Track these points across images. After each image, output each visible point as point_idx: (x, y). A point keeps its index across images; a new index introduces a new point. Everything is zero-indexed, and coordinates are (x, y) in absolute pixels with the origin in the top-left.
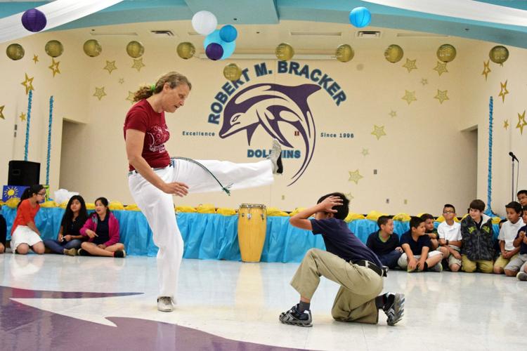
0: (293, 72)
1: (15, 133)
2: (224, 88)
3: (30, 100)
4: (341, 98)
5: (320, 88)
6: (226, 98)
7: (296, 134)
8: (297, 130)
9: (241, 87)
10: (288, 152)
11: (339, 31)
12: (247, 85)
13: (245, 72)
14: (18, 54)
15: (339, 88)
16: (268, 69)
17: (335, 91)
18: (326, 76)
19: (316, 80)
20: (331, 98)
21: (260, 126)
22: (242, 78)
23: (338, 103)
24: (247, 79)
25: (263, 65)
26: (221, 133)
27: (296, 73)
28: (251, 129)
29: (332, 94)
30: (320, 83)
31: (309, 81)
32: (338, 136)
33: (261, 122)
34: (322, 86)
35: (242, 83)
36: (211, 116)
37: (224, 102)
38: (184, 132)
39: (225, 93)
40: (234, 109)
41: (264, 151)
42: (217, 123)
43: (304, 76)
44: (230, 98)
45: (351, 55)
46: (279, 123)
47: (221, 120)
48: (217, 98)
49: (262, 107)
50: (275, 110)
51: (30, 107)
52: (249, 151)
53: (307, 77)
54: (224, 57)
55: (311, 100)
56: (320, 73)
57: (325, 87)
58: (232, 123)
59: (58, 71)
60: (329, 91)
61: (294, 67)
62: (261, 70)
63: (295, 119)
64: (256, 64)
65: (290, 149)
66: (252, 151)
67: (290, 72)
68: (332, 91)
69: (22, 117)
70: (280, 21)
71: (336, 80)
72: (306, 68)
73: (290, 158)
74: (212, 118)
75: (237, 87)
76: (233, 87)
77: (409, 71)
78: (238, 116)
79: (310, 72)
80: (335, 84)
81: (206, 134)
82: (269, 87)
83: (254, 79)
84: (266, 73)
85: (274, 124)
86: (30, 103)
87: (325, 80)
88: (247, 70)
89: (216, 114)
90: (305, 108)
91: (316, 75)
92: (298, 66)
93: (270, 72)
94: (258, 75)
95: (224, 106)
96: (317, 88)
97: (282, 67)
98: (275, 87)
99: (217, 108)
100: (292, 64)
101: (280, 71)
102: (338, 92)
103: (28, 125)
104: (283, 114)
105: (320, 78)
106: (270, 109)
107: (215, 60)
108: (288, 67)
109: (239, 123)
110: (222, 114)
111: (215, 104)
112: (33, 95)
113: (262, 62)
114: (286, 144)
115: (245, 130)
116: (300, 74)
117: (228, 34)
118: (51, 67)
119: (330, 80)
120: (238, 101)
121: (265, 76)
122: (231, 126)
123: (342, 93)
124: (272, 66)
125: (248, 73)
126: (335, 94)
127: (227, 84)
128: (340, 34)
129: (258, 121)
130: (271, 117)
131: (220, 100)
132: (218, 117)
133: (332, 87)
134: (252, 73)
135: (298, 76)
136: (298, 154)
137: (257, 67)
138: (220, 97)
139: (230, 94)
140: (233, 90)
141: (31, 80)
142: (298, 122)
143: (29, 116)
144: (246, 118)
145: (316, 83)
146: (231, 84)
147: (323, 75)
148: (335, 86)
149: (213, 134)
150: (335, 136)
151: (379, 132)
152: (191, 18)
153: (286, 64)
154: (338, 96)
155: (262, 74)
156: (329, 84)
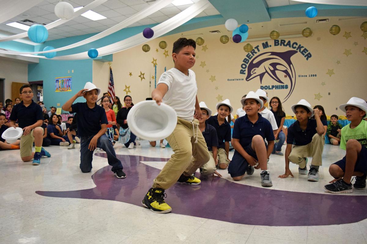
0: (282, 45)
1: (150, 85)
2: (247, 56)
3: (156, 69)
4: (309, 56)
5: (297, 52)
6: (249, 61)
7: (285, 76)
8: (286, 74)
9: (256, 55)
10: (282, 86)
11: (306, 21)
12: (258, 53)
13: (257, 47)
14: (147, 49)
15: (307, 51)
16: (269, 45)
17: (305, 53)
18: (300, 45)
19: (295, 48)
20: (303, 56)
21: (266, 74)
22: (256, 50)
23: (307, 59)
24: (259, 50)
25: (267, 43)
26: (246, 79)
27: (284, 45)
28: (262, 76)
29: (303, 54)
30: (297, 49)
31: (291, 49)
32: (308, 76)
33: (267, 72)
34: (298, 51)
35: (256, 53)
36: (241, 70)
37: (247, 63)
38: (228, 80)
39: (247, 58)
40: (252, 66)
41: (269, 86)
42: (245, 74)
43: (288, 46)
44: (250, 61)
45: (311, 33)
46: (276, 71)
47: (246, 72)
48: (244, 61)
49: (267, 64)
50: (274, 65)
51: (156, 73)
52: (261, 87)
53: (290, 47)
54: (242, 41)
55: (292, 59)
56: (296, 44)
57: (300, 51)
58: (252, 73)
59: (168, 55)
60: (302, 53)
61: (283, 42)
62: (265, 45)
63: (284, 69)
64: (263, 42)
65: (282, 84)
66: (263, 87)
67: (281, 45)
68: (304, 53)
69: (153, 78)
70: (272, 19)
71: (305, 47)
72: (289, 42)
73: (283, 89)
74: (242, 72)
75: (254, 55)
76: (252, 55)
77: (347, 38)
78: (255, 70)
79: (291, 44)
80: (305, 49)
81: (239, 79)
82: (270, 54)
83: (262, 50)
84: (268, 47)
85: (273, 72)
86: (156, 71)
87: (300, 47)
88: (258, 46)
89: (244, 70)
90: (289, 63)
91: (295, 45)
92: (285, 41)
93: (270, 46)
94: (264, 48)
95: (247, 65)
96: (296, 52)
97: (276, 43)
98: (273, 53)
99: (244, 66)
100: (282, 41)
101: (275, 45)
102: (307, 53)
103: (155, 81)
104: (278, 67)
105: (297, 46)
106: (271, 65)
107: (238, 43)
108: (280, 42)
109: (255, 73)
110: (247, 69)
111: (243, 64)
112: (157, 67)
113: (266, 41)
114: (280, 82)
115: (259, 76)
116: (286, 46)
117: (243, 29)
118: (164, 54)
119: (303, 47)
120: (255, 62)
121: (267, 48)
122: (251, 75)
123: (309, 53)
124: (271, 43)
125: (259, 48)
126: (306, 54)
127: (249, 54)
128: (306, 23)
129: (265, 71)
130: (272, 69)
131: (245, 62)
132: (245, 71)
133: (304, 51)
134: (261, 47)
135: (285, 47)
136: (287, 87)
137: (263, 44)
138: (245, 61)
139: (250, 59)
140: (252, 57)
141: (156, 60)
142: (286, 70)
143: (156, 77)
144: (259, 70)
145: (295, 49)
146: (250, 54)
147: (298, 45)
148: (306, 50)
149: (243, 79)
150: (306, 76)
151: (331, 73)
152: (224, 23)
153: (278, 41)
154: (307, 55)
155: (266, 47)
156: (302, 49)
